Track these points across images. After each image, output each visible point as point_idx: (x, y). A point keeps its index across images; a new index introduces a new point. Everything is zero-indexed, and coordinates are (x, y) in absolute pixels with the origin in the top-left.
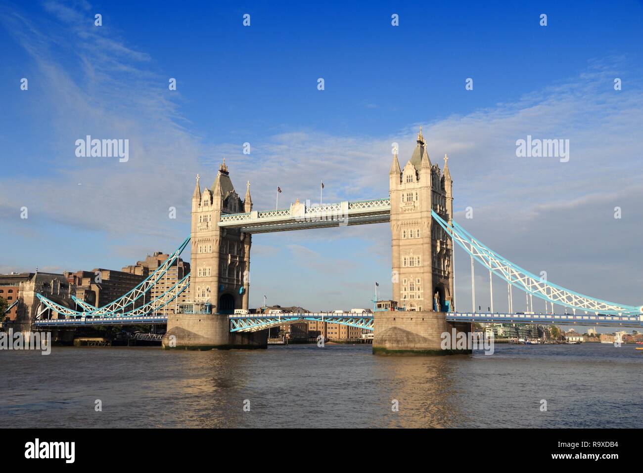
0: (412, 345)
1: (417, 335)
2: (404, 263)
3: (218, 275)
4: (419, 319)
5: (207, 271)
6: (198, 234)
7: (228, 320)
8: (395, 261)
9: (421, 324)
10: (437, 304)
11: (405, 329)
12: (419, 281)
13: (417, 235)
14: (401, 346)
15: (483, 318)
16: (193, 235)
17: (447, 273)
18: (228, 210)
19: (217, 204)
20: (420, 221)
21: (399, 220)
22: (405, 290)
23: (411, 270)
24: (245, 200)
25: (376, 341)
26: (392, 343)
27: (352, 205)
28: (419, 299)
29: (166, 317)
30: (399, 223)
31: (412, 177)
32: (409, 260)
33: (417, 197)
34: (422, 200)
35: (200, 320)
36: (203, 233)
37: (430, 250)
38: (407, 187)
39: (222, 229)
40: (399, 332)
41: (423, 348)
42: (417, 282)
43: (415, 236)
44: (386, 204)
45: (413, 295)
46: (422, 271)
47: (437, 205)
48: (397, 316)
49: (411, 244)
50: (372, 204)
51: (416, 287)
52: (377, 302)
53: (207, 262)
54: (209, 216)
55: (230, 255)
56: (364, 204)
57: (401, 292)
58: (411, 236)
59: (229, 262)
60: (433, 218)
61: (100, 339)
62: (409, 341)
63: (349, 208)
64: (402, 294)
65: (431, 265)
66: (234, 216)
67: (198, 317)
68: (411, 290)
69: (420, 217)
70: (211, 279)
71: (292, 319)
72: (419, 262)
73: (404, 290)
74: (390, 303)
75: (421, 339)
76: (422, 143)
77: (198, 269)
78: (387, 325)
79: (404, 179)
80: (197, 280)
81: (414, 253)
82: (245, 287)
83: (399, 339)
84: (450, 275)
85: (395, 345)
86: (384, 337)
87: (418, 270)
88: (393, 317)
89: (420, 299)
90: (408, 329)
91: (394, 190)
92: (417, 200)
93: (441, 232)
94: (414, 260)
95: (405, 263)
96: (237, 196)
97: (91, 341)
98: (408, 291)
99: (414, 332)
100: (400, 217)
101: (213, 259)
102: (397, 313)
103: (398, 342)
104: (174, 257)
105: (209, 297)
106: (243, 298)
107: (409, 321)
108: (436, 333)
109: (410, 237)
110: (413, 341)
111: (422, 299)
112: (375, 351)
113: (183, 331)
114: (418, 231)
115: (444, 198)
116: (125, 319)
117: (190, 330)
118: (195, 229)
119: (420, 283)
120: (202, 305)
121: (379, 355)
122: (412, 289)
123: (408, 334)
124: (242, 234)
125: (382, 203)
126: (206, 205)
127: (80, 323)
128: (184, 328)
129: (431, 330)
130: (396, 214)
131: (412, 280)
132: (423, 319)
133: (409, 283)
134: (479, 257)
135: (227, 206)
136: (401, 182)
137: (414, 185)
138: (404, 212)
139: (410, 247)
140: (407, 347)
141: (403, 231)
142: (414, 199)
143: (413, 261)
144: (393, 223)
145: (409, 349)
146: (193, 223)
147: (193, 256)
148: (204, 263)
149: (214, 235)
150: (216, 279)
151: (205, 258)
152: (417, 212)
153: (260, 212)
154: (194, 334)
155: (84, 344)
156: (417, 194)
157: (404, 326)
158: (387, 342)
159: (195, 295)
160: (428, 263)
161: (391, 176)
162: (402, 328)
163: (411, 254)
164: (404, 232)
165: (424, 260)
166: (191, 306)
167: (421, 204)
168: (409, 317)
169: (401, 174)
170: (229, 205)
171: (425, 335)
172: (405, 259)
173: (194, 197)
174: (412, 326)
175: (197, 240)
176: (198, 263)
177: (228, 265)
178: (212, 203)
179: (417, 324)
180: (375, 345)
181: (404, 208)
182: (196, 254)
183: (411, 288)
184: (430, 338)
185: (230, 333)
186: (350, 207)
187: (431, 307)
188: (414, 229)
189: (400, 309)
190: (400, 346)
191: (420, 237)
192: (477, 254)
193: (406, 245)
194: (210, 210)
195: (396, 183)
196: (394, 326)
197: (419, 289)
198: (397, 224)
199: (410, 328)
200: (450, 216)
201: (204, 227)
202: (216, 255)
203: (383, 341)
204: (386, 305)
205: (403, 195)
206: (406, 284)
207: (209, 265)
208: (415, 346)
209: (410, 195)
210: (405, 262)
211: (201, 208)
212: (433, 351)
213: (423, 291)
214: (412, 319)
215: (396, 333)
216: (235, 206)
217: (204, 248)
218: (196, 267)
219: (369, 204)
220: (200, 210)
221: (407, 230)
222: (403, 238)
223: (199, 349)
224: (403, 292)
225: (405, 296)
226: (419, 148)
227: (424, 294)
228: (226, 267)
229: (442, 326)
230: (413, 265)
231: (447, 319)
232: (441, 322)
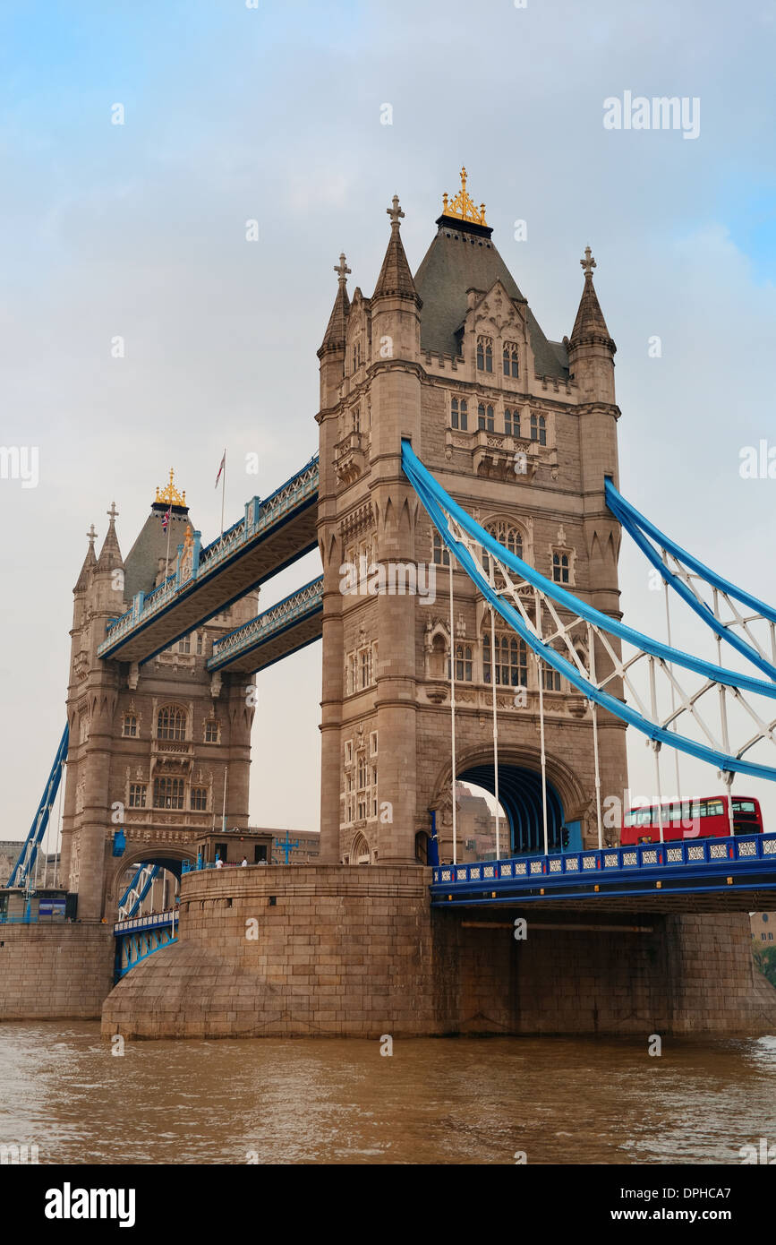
1: (239, 971)
2: (349, 682)
3: (97, 803)
6: (78, 690)
8: (325, 677)
12: (375, 745)
21: (333, 518)
22: (349, 787)
23: (362, 703)
28: (375, 819)
30: (337, 529)
32: (359, 667)
36: (83, 687)
42: (372, 747)
51: (369, 771)
55: (155, 741)
57: (341, 797)
63: (260, 518)
64: (343, 804)
68: (361, 785)
73: (346, 786)
79: (348, 363)
90: (215, 948)
91: (324, 413)
92: (370, 424)
94: (369, 661)
95: (352, 681)
98: (355, 788)
99: (231, 961)
107: (219, 911)
118: (74, 677)
119: (377, 752)
122: (363, 778)
131: (361, 742)
132: (273, 901)
133: (356, 755)
136: (344, 375)
144: (320, 534)
150: (90, 815)
152: (369, 473)
157: (205, 935)
159: (69, 870)
163: (363, 640)
169: (345, 348)
172: (352, 665)
175: (76, 707)
183: (360, 775)
184: (298, 985)
188: (369, 537)
193: (353, 609)
195: (330, 387)
196: (185, 935)
197: (375, 777)
198: (328, 531)
201: (81, 667)
205: (345, 424)
206: (351, 761)
209: (358, 413)
210: (352, 675)
211: (85, 616)
214: (230, 900)
217: (87, 728)
221: (357, 548)
224: (344, 795)
225: (350, 811)
228: (147, 777)
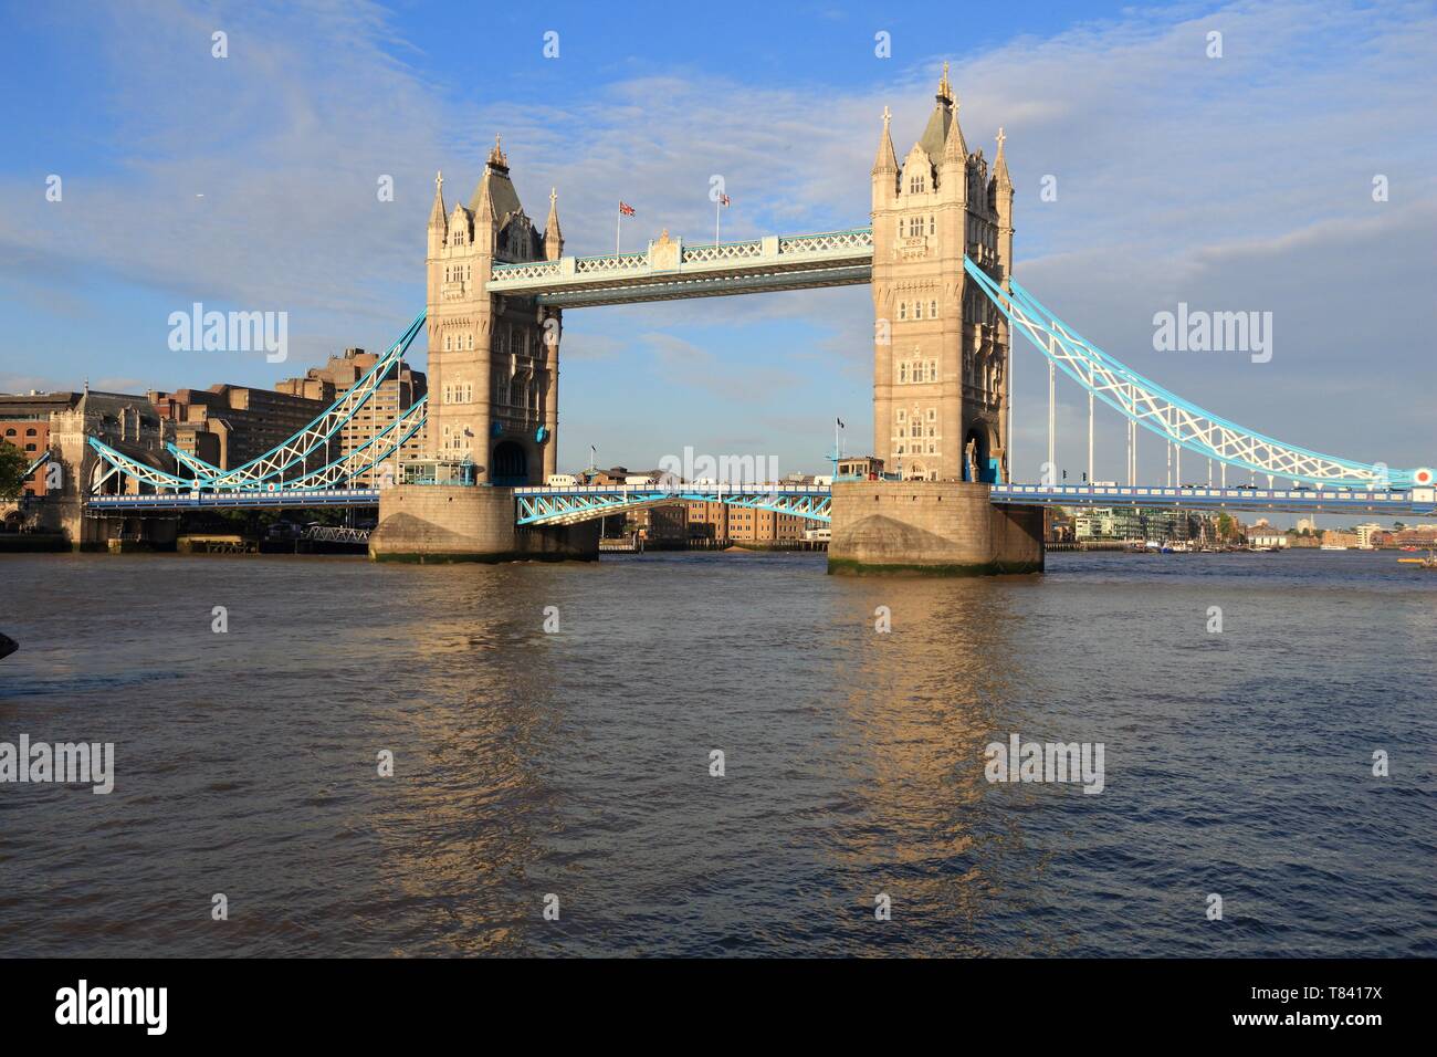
0: (914, 554)
1: (925, 532)
2: (899, 376)
3: (487, 401)
4: (931, 499)
5: (465, 392)
6: (441, 308)
7: (512, 498)
8: (881, 370)
9: (934, 508)
10: (971, 466)
11: (898, 519)
12: (932, 415)
13: (930, 313)
14: (889, 557)
15: (1070, 495)
16: (430, 310)
17: (994, 396)
18: (509, 254)
19: (484, 241)
20: (937, 280)
21: (891, 279)
22: (902, 435)
23: (916, 391)
24: (546, 233)
25: (836, 546)
26: (871, 551)
27: (786, 244)
28: (932, 454)
29: (377, 492)
30: (892, 285)
31: (922, 178)
32: (912, 369)
33: (932, 226)
34: (943, 234)
35: (451, 499)
36: (452, 307)
37: (959, 347)
38: (911, 205)
39: (496, 297)
40: (886, 526)
41: (938, 560)
42: (929, 416)
43: (926, 315)
44: (864, 243)
45: (919, 447)
46: (940, 394)
47: (977, 245)
48: (882, 492)
49: (919, 331)
50: (831, 241)
51: (925, 429)
52: (839, 461)
53: (464, 371)
54: (465, 268)
55: (514, 356)
56: (814, 243)
57: (893, 439)
58: (918, 316)
59: (513, 372)
60: (967, 275)
61: (234, 539)
62: (907, 545)
63: (780, 251)
64: (895, 443)
65: (960, 380)
66: (522, 267)
67: (446, 492)
68: (914, 435)
69: (938, 272)
70: (473, 409)
71: (652, 497)
72: (933, 372)
73: (899, 434)
74: (868, 463)
75: (933, 541)
76: (947, 102)
77: (444, 388)
78: (859, 512)
79: (905, 185)
80: (443, 411)
81: (922, 353)
82: (549, 427)
83: (885, 540)
84: (1002, 403)
85: (876, 554)
86: (853, 536)
87: (930, 390)
88: (874, 493)
89: (934, 454)
90: (906, 522)
91: (883, 212)
92: (932, 232)
93: (985, 306)
94: (924, 369)
95: (903, 376)
96: (528, 224)
97: (215, 543)
98: (909, 437)
99: (919, 526)
100: (894, 272)
101: (479, 364)
102: (882, 485)
103: (883, 547)
104: (390, 359)
105: (470, 449)
106: (545, 450)
107: (909, 502)
108: (967, 527)
109: (915, 318)
110: (918, 546)
111: (940, 454)
112: (834, 568)
113: (415, 521)
114: (934, 303)
115: (995, 228)
116: (285, 494)
117: (429, 519)
118: (436, 298)
119: (934, 420)
120: (455, 465)
121: (842, 574)
122: (916, 432)
123: (906, 529)
124: (541, 310)
125: (853, 239)
126: (458, 242)
127: (188, 503)
128: (415, 515)
129: (957, 522)
130: (886, 265)
131: (916, 412)
132: (940, 499)
133: (910, 419)
134: (1067, 362)
135: (505, 246)
136: (898, 191)
137: (929, 198)
138: (904, 261)
139: (916, 339)
140: (904, 558)
141: (899, 305)
142: (927, 231)
143: (921, 371)
144: (878, 285)
145: (907, 563)
146: (431, 283)
147: (432, 359)
148: (458, 373)
149: (478, 311)
150: (484, 409)
151: (459, 363)
152: (932, 262)
153: (581, 259)
154: (439, 528)
155: (200, 548)
156: (932, 220)
157: (897, 513)
158: (859, 547)
159: (438, 444)
160: (955, 375)
161: (875, 178)
162: (892, 517)
163: (917, 355)
164: (903, 306)
165: (944, 369)
166: (431, 468)
167: (941, 242)
168: (908, 493)
169: (899, 173)
170: (510, 244)
171: (942, 532)
172: (903, 367)
173: (430, 224)
174: (915, 513)
175: (440, 321)
176: (443, 372)
177: (511, 377)
178: (472, 239)
179: (925, 508)
180: (832, 553)
181: (903, 251)
182: (440, 353)
183: (914, 430)
184: (953, 538)
185: (517, 527)
186: (783, 248)
187: (957, 472)
188: (925, 297)
189: (889, 476)
190: (888, 555)
191: (937, 317)
192: (1064, 354)
193: (906, 336)
194: (469, 253)
195: (888, 195)
196: (876, 513)
197: (932, 433)
198: (886, 286)
199: (911, 517)
200: (1006, 271)
201: (455, 293)
202: (484, 355)
203: (850, 544)
204: (860, 467)
205: (902, 223)
206: (905, 421)
207: (469, 379)
208: (919, 557)
209: (917, 221)
210: (903, 373)
211: (447, 250)
212: (960, 566)
213: (940, 438)
214: (914, 497)
215: (879, 529)
216: (524, 246)
217: (457, 341)
218: (440, 382)
219: (824, 242)
220: (445, 254)
221: (910, 301)
222: (899, 319)
223: (450, 562)
224: (896, 439)
225: (902, 448)
226: (941, 112)
227: (942, 444)
228: (507, 381)
229: (980, 514)
230: (921, 380)
231: (992, 499)
232: (979, 504)
